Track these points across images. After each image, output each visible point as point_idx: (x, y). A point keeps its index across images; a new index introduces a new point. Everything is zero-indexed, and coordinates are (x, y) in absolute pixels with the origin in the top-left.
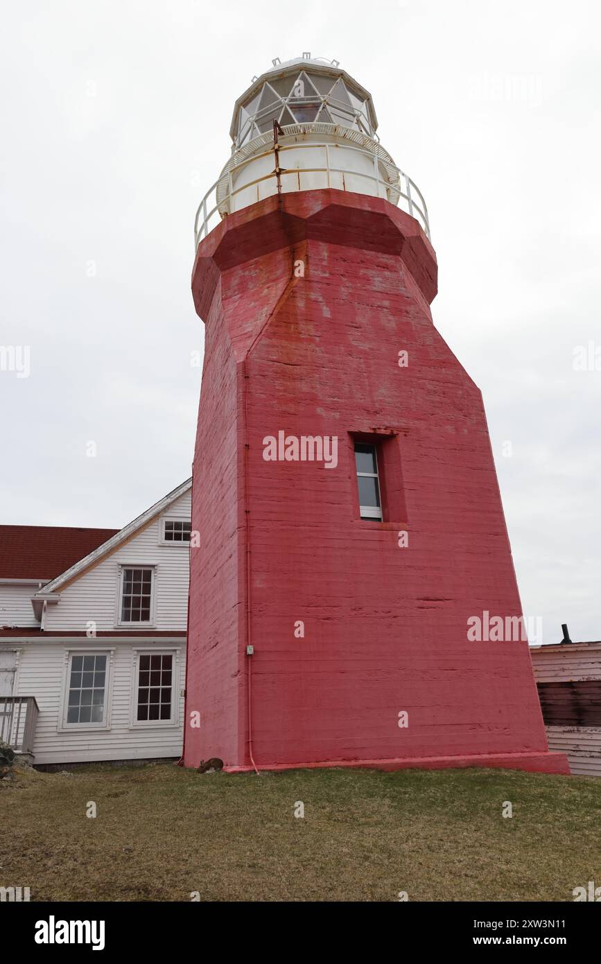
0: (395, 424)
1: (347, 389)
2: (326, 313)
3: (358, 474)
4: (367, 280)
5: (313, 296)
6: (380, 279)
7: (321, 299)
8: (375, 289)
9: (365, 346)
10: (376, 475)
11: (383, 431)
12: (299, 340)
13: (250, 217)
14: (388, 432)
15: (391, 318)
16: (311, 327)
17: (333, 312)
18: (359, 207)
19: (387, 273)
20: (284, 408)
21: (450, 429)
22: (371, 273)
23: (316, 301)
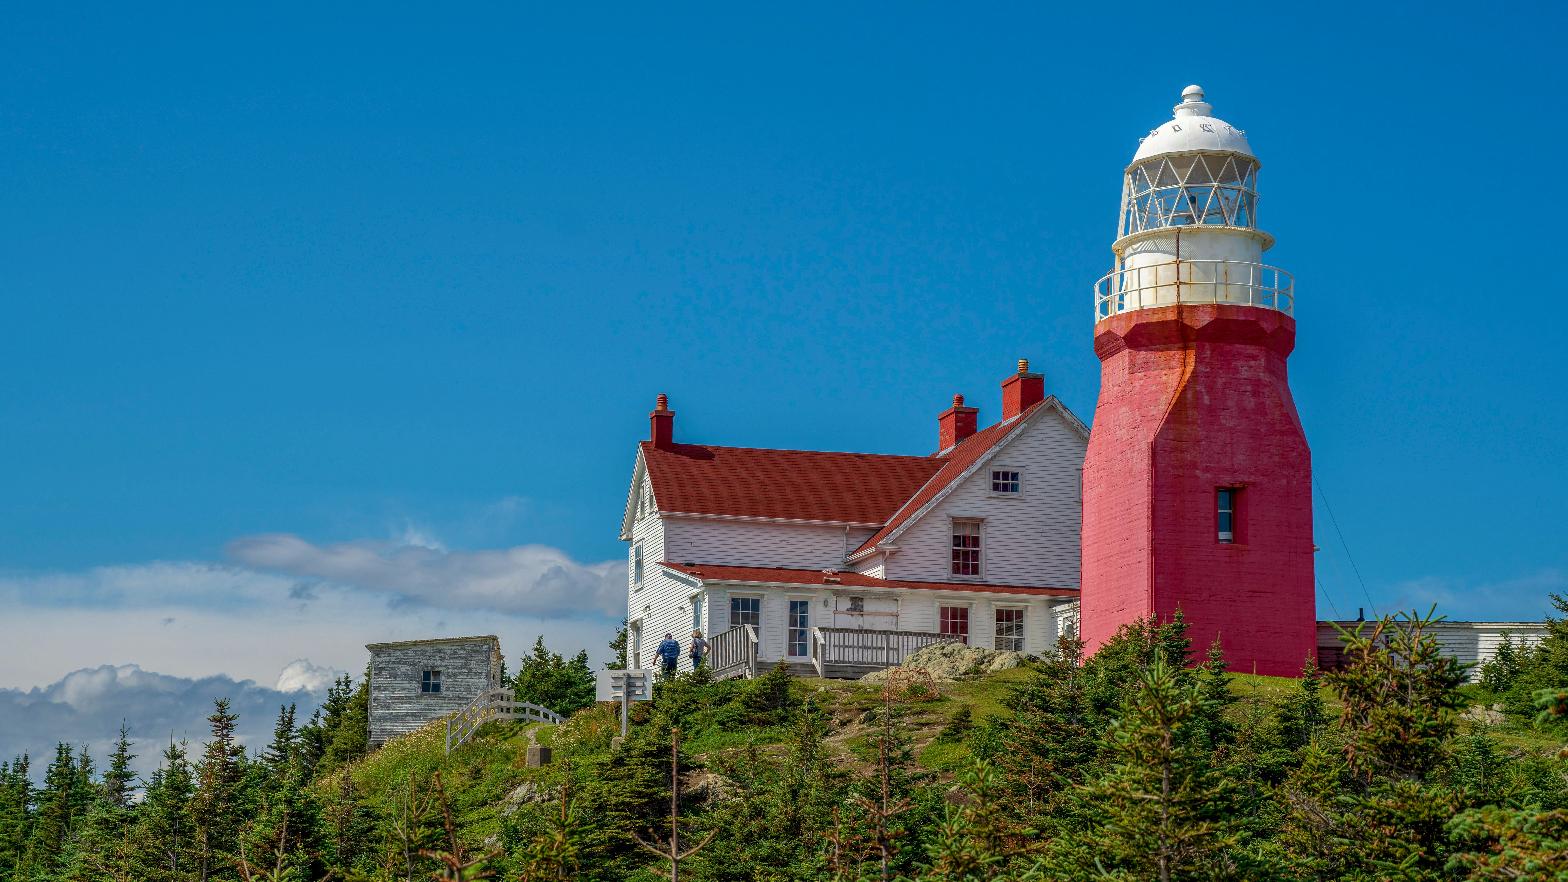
0: (1246, 480)
1: (1216, 456)
2: (1207, 400)
3: (1220, 511)
4: (1236, 370)
5: (1198, 388)
6: (1246, 368)
7: (1203, 390)
8: (1242, 377)
9: (1230, 424)
10: (1231, 511)
11: (1238, 485)
12: (1188, 423)
13: (1155, 318)
14: (1241, 486)
15: (1251, 399)
16: (1195, 413)
17: (1211, 399)
18: (1236, 318)
19: (1252, 363)
20: (1176, 472)
21: (1284, 482)
22: (1241, 363)
23: (1200, 392)
